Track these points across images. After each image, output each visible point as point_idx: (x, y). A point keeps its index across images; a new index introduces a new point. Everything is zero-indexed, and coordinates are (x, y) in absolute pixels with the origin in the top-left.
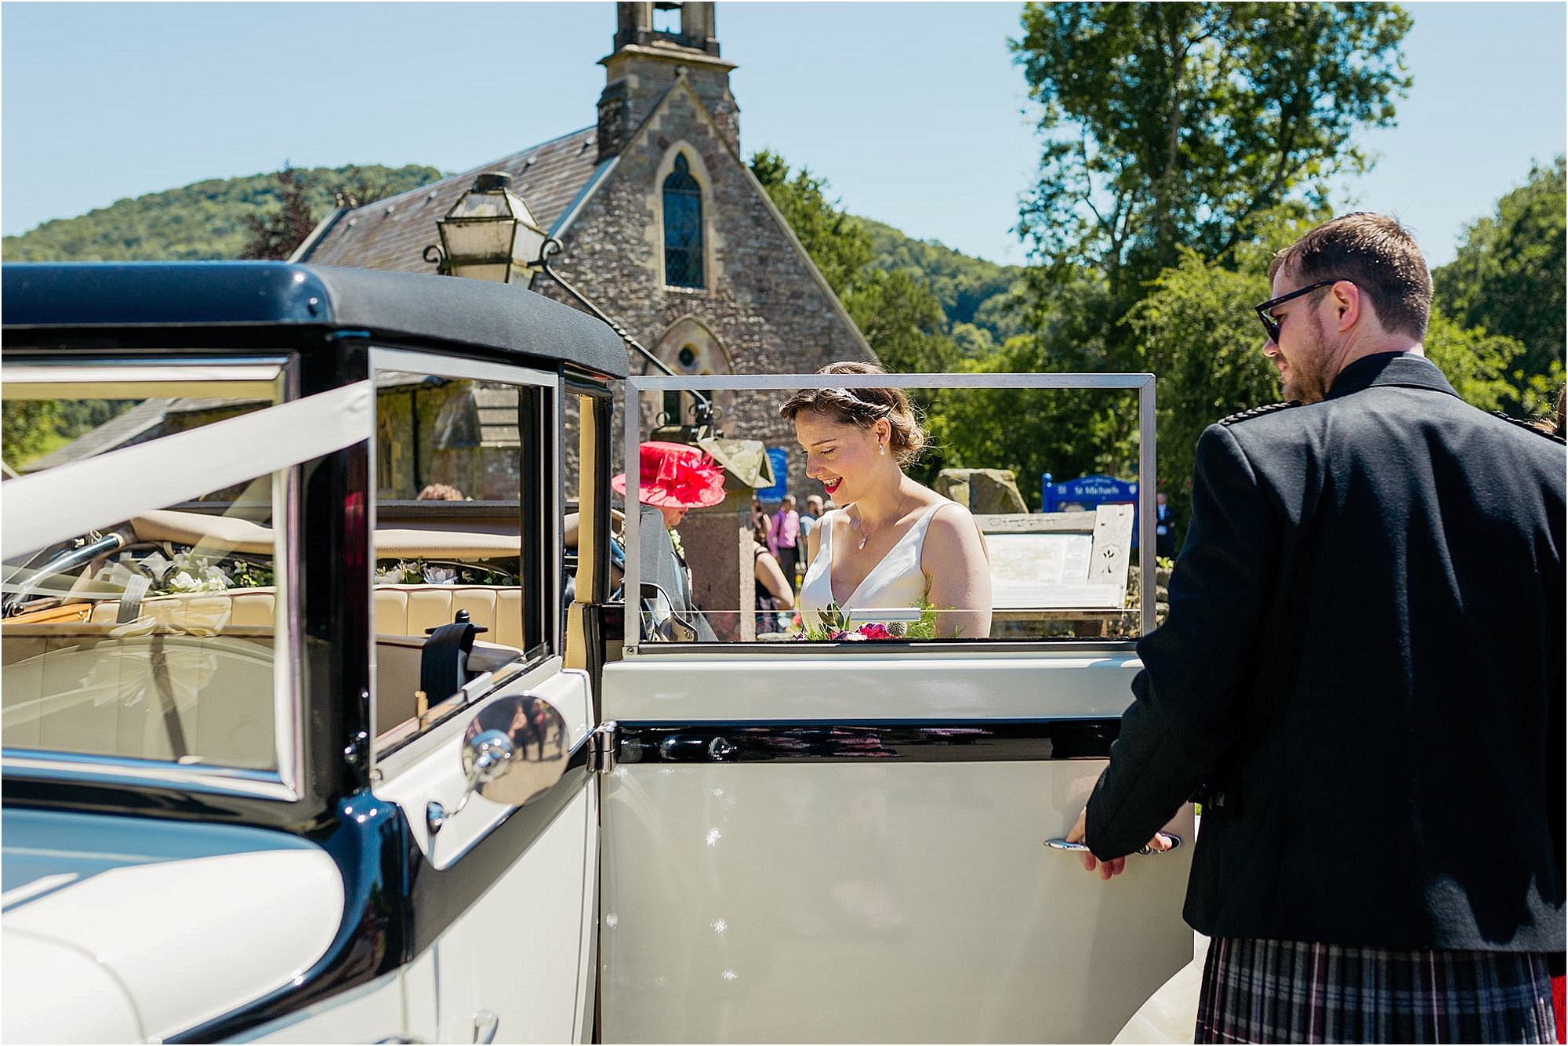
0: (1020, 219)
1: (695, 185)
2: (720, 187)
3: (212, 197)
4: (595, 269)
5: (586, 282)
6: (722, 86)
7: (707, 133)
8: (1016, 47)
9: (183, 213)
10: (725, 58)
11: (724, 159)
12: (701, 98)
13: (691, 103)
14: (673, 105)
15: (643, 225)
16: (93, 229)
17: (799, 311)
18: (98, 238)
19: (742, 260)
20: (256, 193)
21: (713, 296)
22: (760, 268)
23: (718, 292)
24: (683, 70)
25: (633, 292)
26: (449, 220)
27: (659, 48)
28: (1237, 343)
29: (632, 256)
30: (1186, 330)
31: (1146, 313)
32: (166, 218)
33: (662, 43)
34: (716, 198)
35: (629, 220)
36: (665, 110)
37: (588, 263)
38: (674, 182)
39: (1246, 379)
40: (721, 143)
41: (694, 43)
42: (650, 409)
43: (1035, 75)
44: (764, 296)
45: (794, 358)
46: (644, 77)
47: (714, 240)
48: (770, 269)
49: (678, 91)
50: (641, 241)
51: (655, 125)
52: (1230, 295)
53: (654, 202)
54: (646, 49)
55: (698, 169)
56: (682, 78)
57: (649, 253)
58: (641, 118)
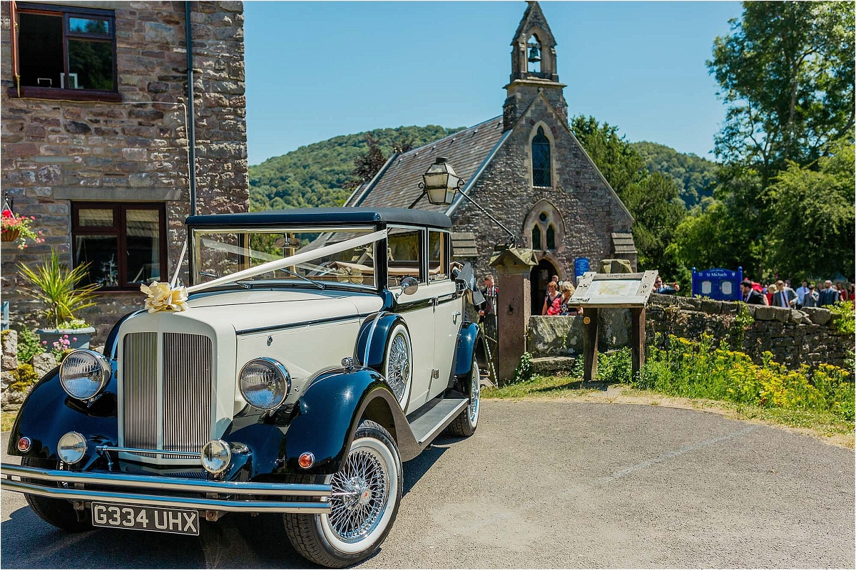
0: (715, 146)
1: (547, 140)
2: (558, 141)
3: (340, 145)
4: (502, 179)
5: (498, 185)
6: (559, 95)
7: (552, 117)
8: (711, 65)
9: (328, 152)
10: (561, 82)
11: (560, 128)
12: (550, 101)
13: (545, 103)
14: (536, 105)
15: (523, 159)
16: (290, 161)
17: (595, 196)
18: (292, 165)
19: (568, 174)
20: (360, 142)
21: (555, 190)
22: (577, 176)
23: (557, 188)
24: (541, 89)
25: (519, 189)
26: (426, 174)
27: (530, 80)
28: (815, 207)
29: (518, 173)
30: (790, 201)
31: (769, 193)
32: (321, 155)
33: (532, 78)
34: (556, 146)
35: (517, 157)
36: (533, 108)
37: (499, 177)
38: (537, 139)
39: (820, 224)
40: (558, 121)
41: (546, 77)
42: (526, 240)
43: (721, 77)
44: (579, 189)
45: (592, 217)
46: (524, 94)
47: (555, 165)
48: (581, 177)
49: (538, 100)
50: (522, 166)
51: (529, 114)
52: (812, 184)
53: (528, 149)
54: (524, 81)
55: (548, 133)
56: (541, 92)
57: (526, 172)
58: (522, 112)
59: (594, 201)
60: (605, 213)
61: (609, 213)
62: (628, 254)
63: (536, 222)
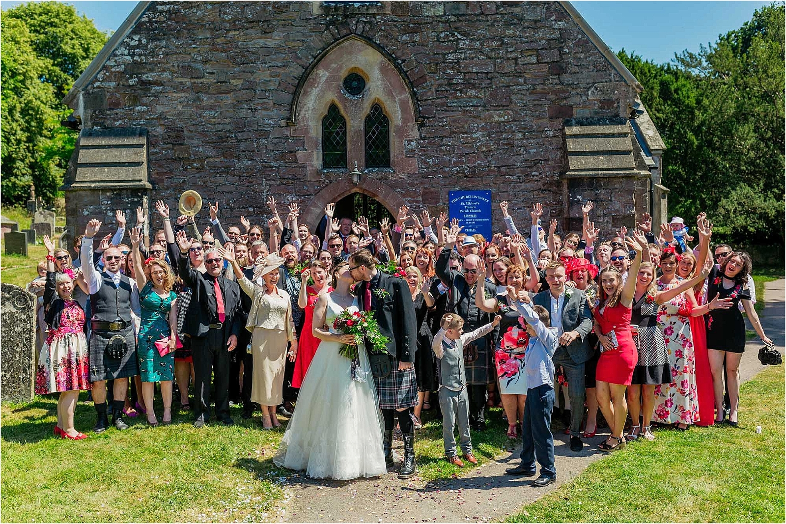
59: (513, 37)
60: (546, 68)
61: (558, 69)
62: (610, 177)
63: (331, 96)
